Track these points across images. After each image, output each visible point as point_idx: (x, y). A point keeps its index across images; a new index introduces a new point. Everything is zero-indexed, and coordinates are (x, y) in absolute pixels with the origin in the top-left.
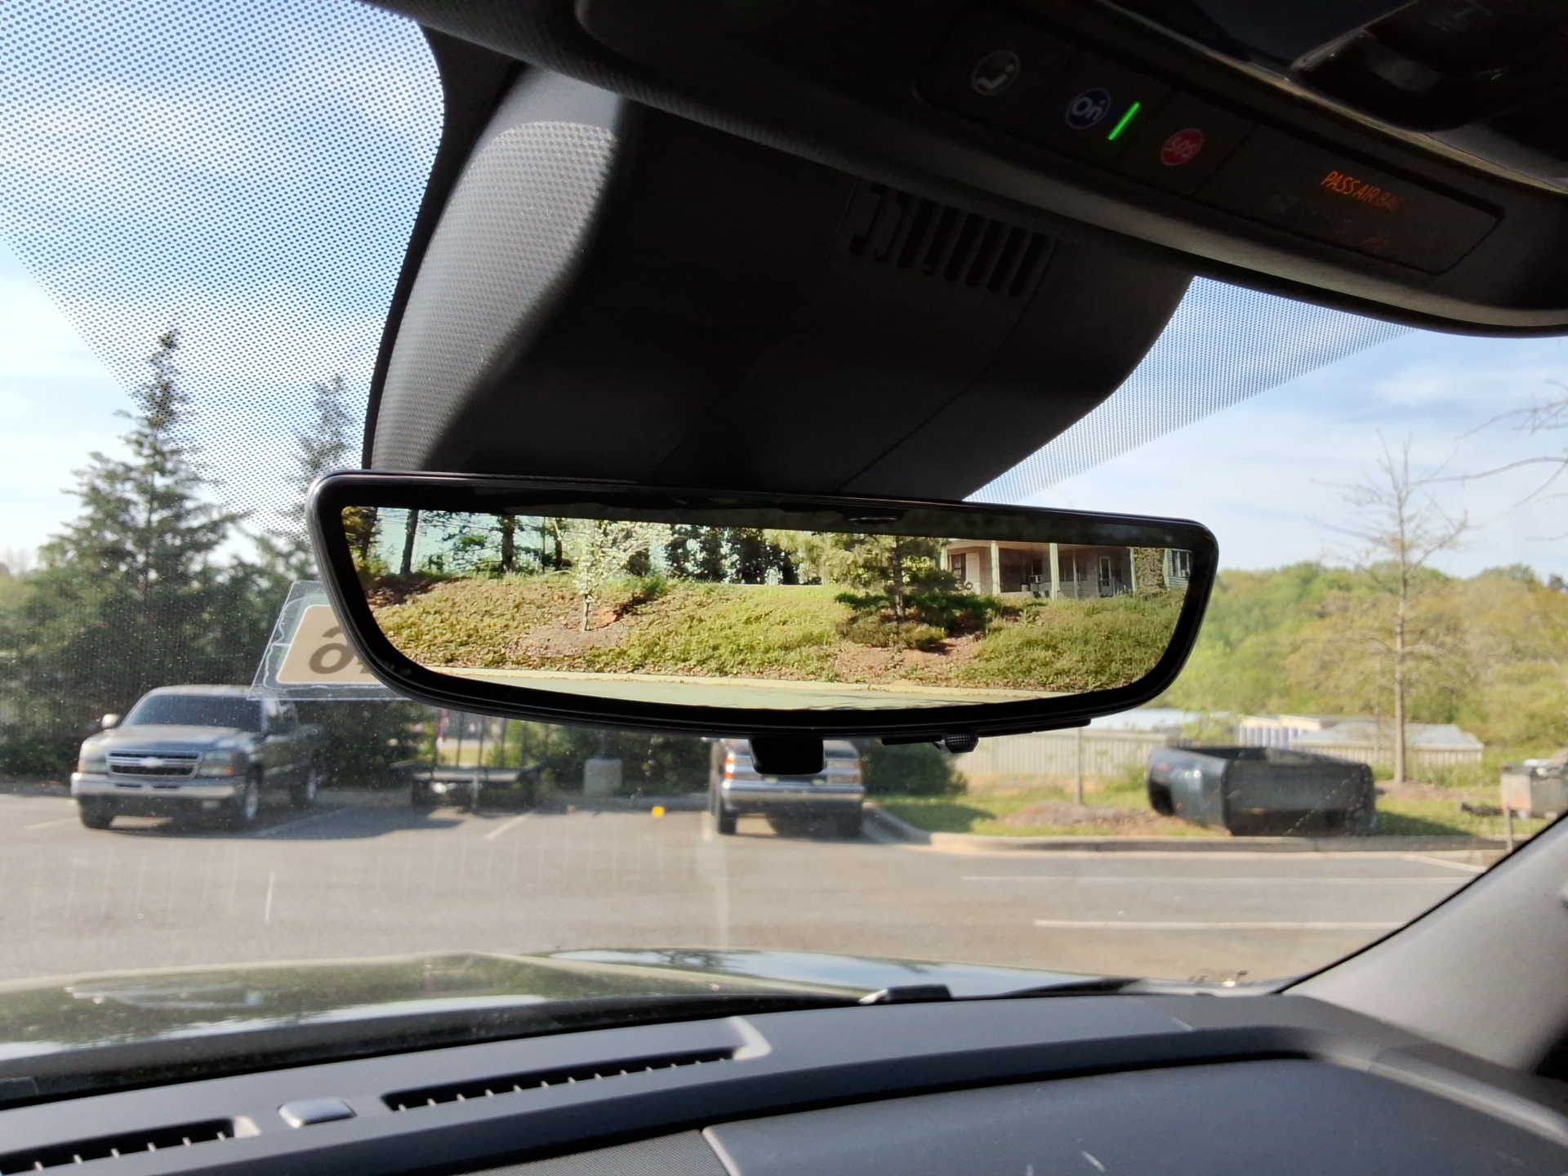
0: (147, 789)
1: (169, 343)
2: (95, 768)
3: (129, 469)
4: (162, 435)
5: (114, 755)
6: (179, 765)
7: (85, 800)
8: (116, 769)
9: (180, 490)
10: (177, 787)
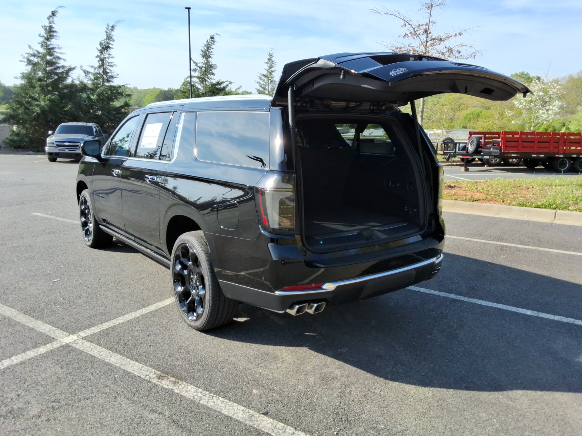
0: (67, 151)
1: (54, 14)
2: (51, 145)
3: (39, 53)
4: (48, 43)
5: (56, 142)
6: (74, 145)
7: (50, 154)
8: (57, 145)
9: (54, 60)
10: (75, 150)
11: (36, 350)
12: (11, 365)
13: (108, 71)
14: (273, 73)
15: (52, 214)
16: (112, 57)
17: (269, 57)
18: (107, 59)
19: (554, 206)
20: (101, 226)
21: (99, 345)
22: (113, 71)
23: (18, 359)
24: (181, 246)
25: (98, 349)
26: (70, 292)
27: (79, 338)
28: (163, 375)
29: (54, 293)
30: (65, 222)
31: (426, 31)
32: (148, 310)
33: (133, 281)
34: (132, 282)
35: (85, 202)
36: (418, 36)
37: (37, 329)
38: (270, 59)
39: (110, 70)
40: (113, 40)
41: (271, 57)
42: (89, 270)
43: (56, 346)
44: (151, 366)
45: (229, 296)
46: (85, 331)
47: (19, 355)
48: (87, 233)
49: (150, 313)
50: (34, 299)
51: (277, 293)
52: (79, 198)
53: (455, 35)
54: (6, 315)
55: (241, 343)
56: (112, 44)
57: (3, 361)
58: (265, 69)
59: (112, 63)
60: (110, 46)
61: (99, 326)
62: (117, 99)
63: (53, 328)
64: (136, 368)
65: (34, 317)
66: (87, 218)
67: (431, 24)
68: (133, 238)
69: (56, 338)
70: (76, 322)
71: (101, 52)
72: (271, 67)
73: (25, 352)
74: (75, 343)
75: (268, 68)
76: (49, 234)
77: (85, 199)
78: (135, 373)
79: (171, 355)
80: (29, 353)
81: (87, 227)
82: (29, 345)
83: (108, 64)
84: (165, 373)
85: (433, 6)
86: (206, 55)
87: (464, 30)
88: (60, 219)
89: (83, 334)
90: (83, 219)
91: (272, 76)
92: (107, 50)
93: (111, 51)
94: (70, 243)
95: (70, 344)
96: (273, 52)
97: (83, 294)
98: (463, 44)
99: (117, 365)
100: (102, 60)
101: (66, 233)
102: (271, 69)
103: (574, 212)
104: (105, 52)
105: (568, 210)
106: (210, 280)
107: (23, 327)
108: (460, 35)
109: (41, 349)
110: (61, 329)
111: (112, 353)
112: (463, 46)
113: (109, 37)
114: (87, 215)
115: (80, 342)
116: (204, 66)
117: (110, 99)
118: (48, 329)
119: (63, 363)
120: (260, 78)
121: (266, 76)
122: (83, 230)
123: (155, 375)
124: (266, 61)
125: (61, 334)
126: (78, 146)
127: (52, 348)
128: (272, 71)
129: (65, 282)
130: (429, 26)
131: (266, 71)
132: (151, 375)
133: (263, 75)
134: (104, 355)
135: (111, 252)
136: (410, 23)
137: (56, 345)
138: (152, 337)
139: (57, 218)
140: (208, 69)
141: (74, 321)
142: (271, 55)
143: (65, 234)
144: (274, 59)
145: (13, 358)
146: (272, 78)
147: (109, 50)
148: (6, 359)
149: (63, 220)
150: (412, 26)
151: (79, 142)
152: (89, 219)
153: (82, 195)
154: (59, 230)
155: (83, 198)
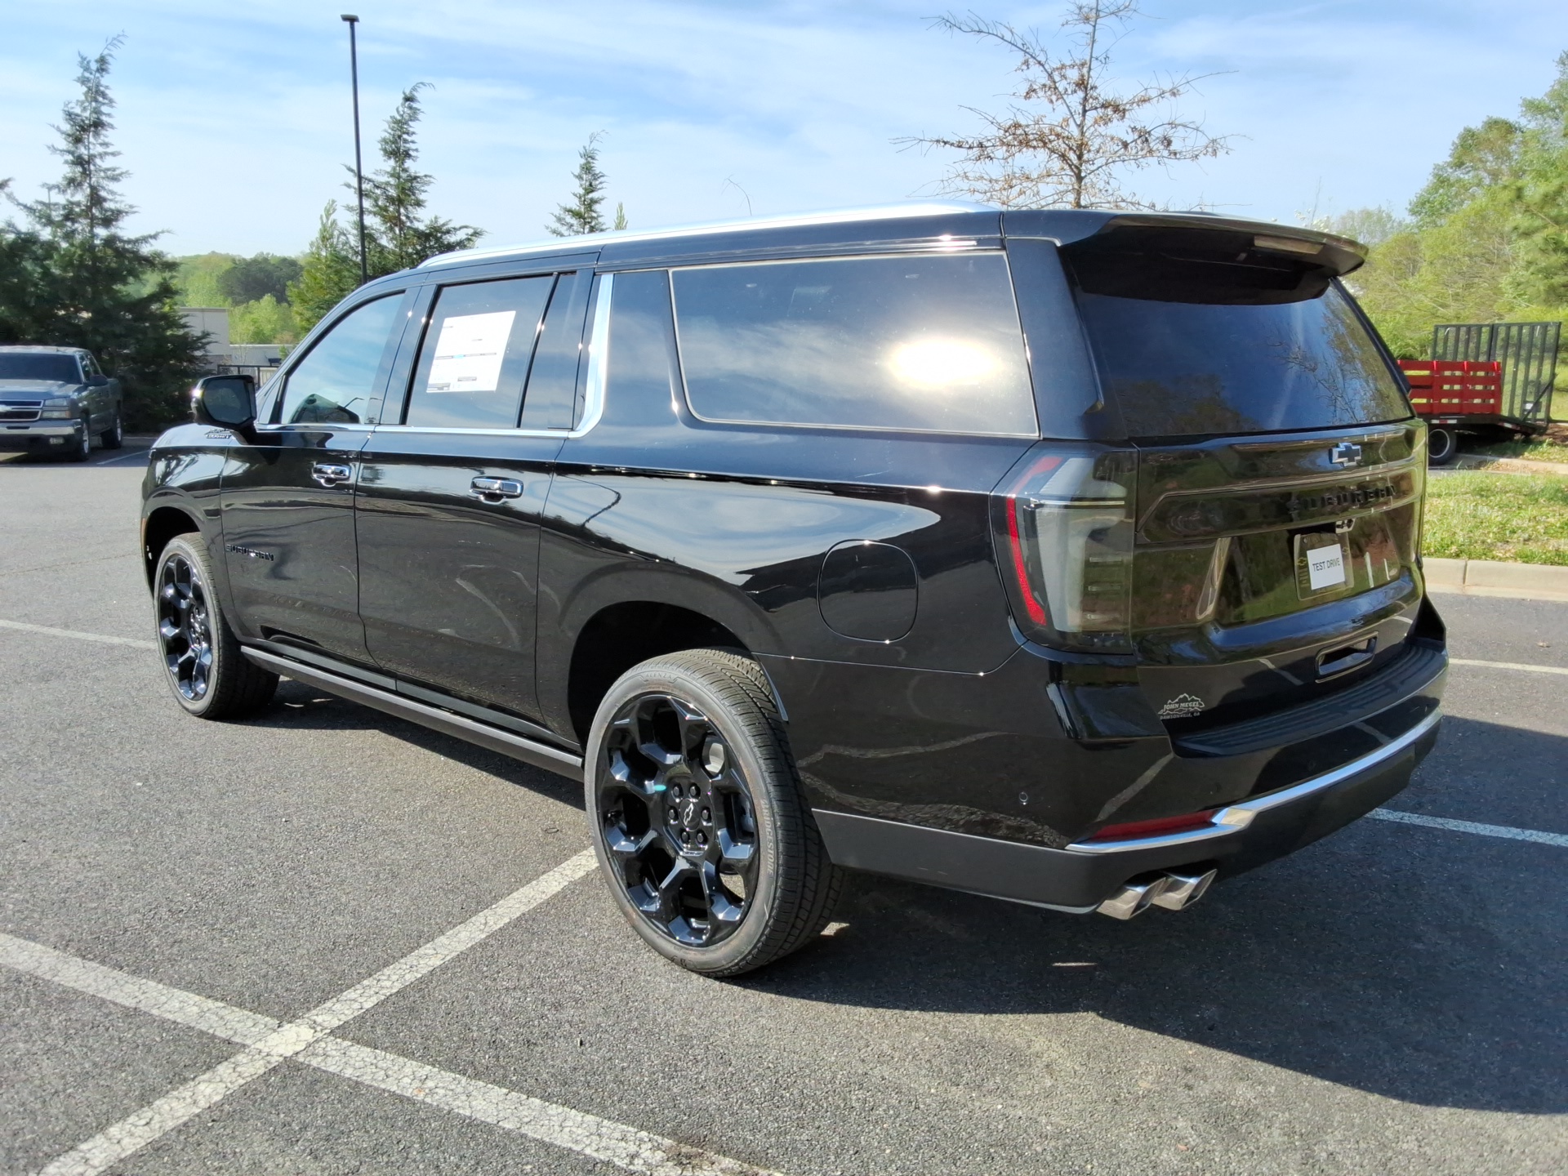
6: (23, 411)
10: (27, 428)
11: (185, 1092)
12: (121, 1160)
13: (103, 194)
14: (596, 207)
15: (26, 618)
16: (113, 154)
17: (583, 161)
18: (98, 161)
19: (1454, 549)
20: (245, 649)
21: (405, 1056)
22: (118, 195)
23: (138, 1131)
24: (638, 703)
25: (408, 1070)
26: (207, 870)
27: (319, 1035)
28: (685, 1149)
29: (153, 876)
30: (78, 639)
31: (1082, 84)
32: (502, 916)
33: (399, 818)
34: (398, 825)
35: (181, 574)
36: (1060, 97)
37: (155, 1012)
38: (587, 168)
39: (112, 192)
40: (111, 101)
41: (589, 163)
42: (234, 791)
43: (252, 1071)
44: (624, 1118)
45: (852, 862)
46: (328, 1004)
47: (132, 1119)
48: (189, 673)
49: (517, 923)
50: (92, 901)
51: (1074, 848)
53: (1162, 94)
54: (20, 968)
55: (871, 1010)
56: (109, 115)
57: (84, 1147)
58: (575, 195)
59: (114, 170)
60: (104, 118)
61: (366, 982)
62: (136, 277)
63: (210, 1003)
64: (580, 1131)
65: (121, 968)
66: (184, 623)
67: (1094, 64)
68: (390, 683)
69: (237, 1039)
70: (279, 977)
71: (78, 140)
72: (590, 189)
73: (150, 1104)
74: (314, 1054)
75: (582, 192)
76: (44, 678)
77: (181, 564)
78: (588, 1151)
79: (672, 1071)
80: (167, 1107)
81: (184, 653)
82: (154, 1075)
83: (102, 174)
84: (687, 1140)
85: (1101, 14)
86: (397, 150)
87: (1184, 81)
88: (56, 631)
89: (325, 1017)
90: (170, 630)
91: (594, 215)
92: (96, 134)
93: (108, 135)
94: (125, 705)
95: (301, 1059)
96: (595, 145)
97: (254, 874)
98: (1177, 122)
99: (508, 1125)
100: (82, 162)
102: (591, 196)
103: (1510, 564)
104: (92, 139)
105: (1493, 558)
106: (776, 809)
107: (99, 1008)
108: (1174, 94)
109: (202, 1087)
110: (241, 1005)
111: (464, 1080)
112: (1176, 126)
113: (96, 94)
114: (184, 618)
115: (332, 1046)
116: (392, 181)
117: (117, 276)
118: (195, 1009)
119: (309, 1134)
120: (559, 220)
121: (577, 215)
122: (171, 662)
123: (659, 1155)
124: (577, 171)
125: (250, 1023)
126: (34, 414)
127: (242, 1082)
128: (594, 202)
129: (174, 838)
130: (1090, 69)
131: (577, 201)
132: (646, 1153)
133: (570, 211)
134: (441, 1092)
135: (275, 730)
136: (1042, 58)
137: (247, 1068)
138: (569, 1012)
139: (45, 630)
140: (406, 192)
141: (272, 973)
142: (589, 156)
144: (598, 167)
145: (114, 1130)
146: (592, 218)
147: (104, 132)
148: (92, 1136)
149: (68, 633)
150: (1047, 67)
151: (38, 403)
152: (194, 628)
153: (168, 552)
154: (71, 667)
155: (173, 562)
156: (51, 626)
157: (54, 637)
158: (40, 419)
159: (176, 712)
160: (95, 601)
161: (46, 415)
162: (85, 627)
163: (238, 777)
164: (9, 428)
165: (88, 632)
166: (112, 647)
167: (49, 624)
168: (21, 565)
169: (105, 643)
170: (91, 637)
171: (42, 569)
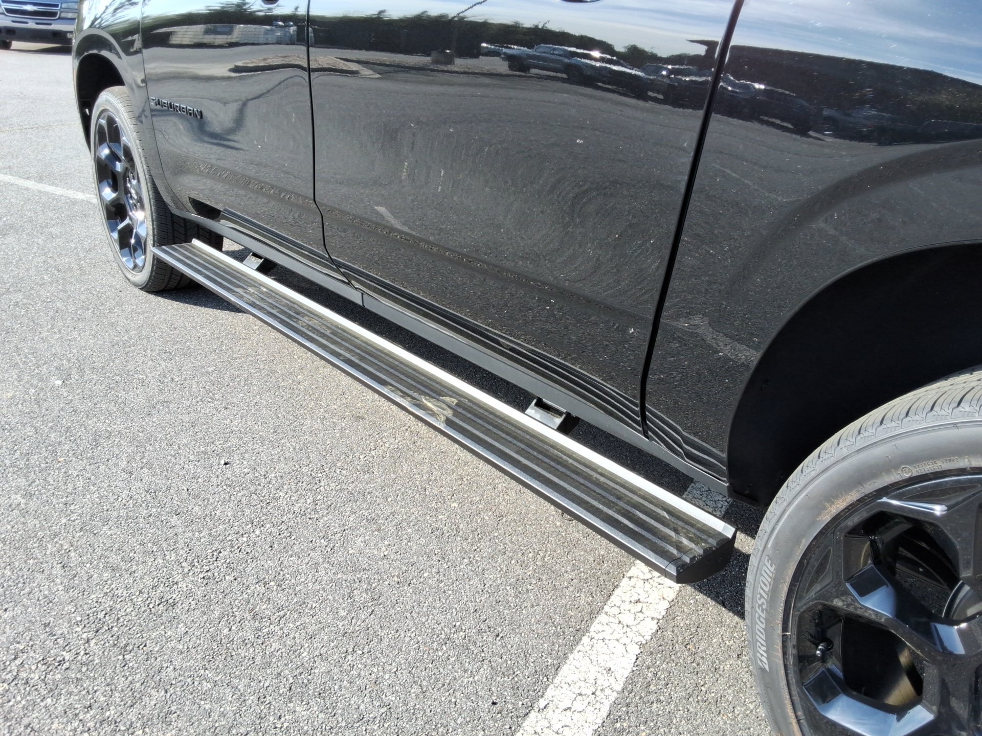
0: (31, 25)
6: (46, 11)
10: (50, 24)
15: (9, 170)
30: (47, 193)
35: (111, 133)
48: (128, 241)
52: (86, 121)
66: (121, 187)
77: (111, 121)
81: (123, 220)
88: (30, 184)
90: (109, 194)
94: (70, 269)
101: (53, 230)
114: (121, 182)
122: (112, 228)
126: (54, 14)
139: (21, 182)
143: (52, 236)
149: (40, 186)
151: (57, 6)
152: (130, 194)
153: (98, 109)
154: (31, 221)
155: (103, 119)
156: (28, 178)
157: (27, 189)
158: (59, 18)
159: (119, 282)
160: (72, 158)
161: (63, 15)
162: (56, 182)
163: (172, 379)
164: (37, 24)
165: (57, 186)
166: (74, 202)
167: (26, 176)
168: (21, 124)
169: (69, 198)
170: (59, 191)
171: (37, 128)
